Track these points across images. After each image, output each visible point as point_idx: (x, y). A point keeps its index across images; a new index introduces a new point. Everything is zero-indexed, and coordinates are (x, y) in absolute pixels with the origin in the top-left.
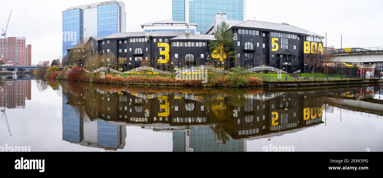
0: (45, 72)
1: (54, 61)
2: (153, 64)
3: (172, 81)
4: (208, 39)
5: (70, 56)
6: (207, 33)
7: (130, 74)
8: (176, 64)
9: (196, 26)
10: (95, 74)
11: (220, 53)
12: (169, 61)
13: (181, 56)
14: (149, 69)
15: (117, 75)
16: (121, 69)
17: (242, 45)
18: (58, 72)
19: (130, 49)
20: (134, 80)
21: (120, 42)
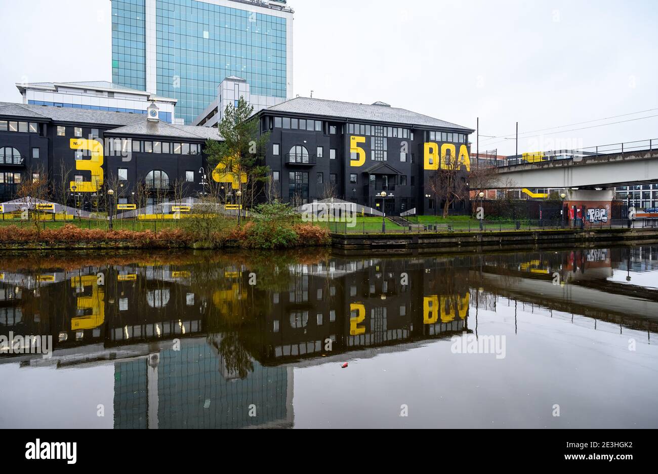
2: (55, 192)
3: (111, 236)
4: (203, 136)
6: (202, 123)
8: (123, 194)
9: (174, 104)
11: (232, 171)
12: (102, 186)
13: (137, 176)
14: (44, 207)
17: (284, 153)
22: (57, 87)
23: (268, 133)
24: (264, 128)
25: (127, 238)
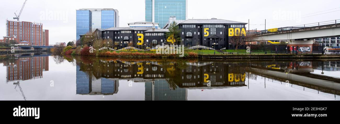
0: (62, 50)
1: (69, 43)
2: (134, 45)
3: (145, 54)
4: (165, 31)
5: (82, 40)
6: (165, 28)
7: (121, 51)
8: (147, 45)
9: (158, 24)
10: (100, 51)
11: (172, 39)
12: (143, 44)
13: (150, 41)
14: (132, 48)
15: (114, 52)
16: (116, 48)
17: (185, 34)
18: (73, 50)
19: (122, 37)
20: (124, 54)
21: (116, 33)
22: (135, 23)
23: (181, 29)
24: (180, 28)
25: (148, 55)
